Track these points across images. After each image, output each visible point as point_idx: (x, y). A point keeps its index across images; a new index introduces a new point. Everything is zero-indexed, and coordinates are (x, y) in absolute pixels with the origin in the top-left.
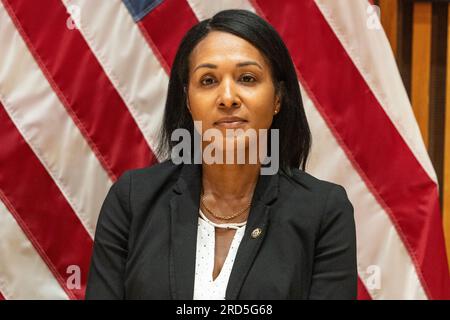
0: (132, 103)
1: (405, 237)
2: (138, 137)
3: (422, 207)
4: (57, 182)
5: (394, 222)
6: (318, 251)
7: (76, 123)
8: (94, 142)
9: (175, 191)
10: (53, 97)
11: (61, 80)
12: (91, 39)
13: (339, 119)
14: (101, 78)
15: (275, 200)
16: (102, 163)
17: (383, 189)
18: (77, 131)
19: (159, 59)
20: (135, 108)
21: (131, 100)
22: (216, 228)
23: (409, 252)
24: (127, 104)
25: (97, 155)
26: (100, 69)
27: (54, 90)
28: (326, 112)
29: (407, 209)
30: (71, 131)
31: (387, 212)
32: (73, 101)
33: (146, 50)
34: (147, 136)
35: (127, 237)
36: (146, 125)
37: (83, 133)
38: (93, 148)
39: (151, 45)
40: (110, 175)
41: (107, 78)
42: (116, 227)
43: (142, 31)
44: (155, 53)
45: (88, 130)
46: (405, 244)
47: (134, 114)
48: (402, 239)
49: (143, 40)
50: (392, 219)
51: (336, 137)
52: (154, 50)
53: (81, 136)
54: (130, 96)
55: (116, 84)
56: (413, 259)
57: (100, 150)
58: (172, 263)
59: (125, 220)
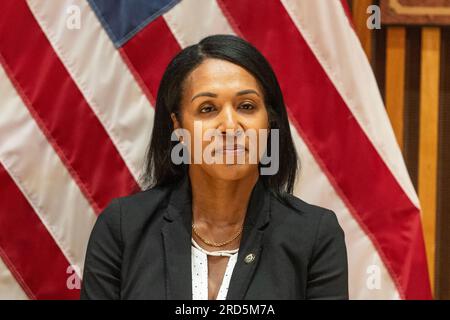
0: (113, 130)
1: (388, 263)
2: (121, 164)
3: (406, 234)
4: (37, 211)
5: (377, 249)
6: (311, 277)
7: (56, 150)
8: (75, 169)
9: (165, 219)
10: (32, 124)
11: (40, 108)
12: (71, 66)
13: (322, 146)
14: (82, 105)
15: (267, 225)
16: (83, 191)
17: (366, 215)
18: (56, 159)
19: (141, 86)
20: (117, 135)
21: (112, 126)
22: (208, 256)
23: (393, 277)
24: (109, 130)
25: (77, 183)
26: (80, 96)
27: (34, 117)
28: (309, 138)
29: (389, 235)
30: (51, 159)
31: (370, 237)
32: (52, 129)
33: (128, 77)
34: (128, 163)
35: (119, 265)
36: (128, 152)
37: (64, 161)
38: (73, 176)
39: (132, 72)
40: (91, 203)
41: (87, 105)
42: (107, 255)
43: (123, 58)
44: (137, 79)
45: (68, 157)
46: (389, 270)
47: (116, 141)
48: (386, 265)
49: (125, 67)
50: (375, 244)
51: (319, 164)
52: (135, 76)
53: (61, 164)
54: (111, 123)
55: (96, 111)
56: (397, 285)
57: (81, 178)
58: (168, 291)
59: (117, 249)
